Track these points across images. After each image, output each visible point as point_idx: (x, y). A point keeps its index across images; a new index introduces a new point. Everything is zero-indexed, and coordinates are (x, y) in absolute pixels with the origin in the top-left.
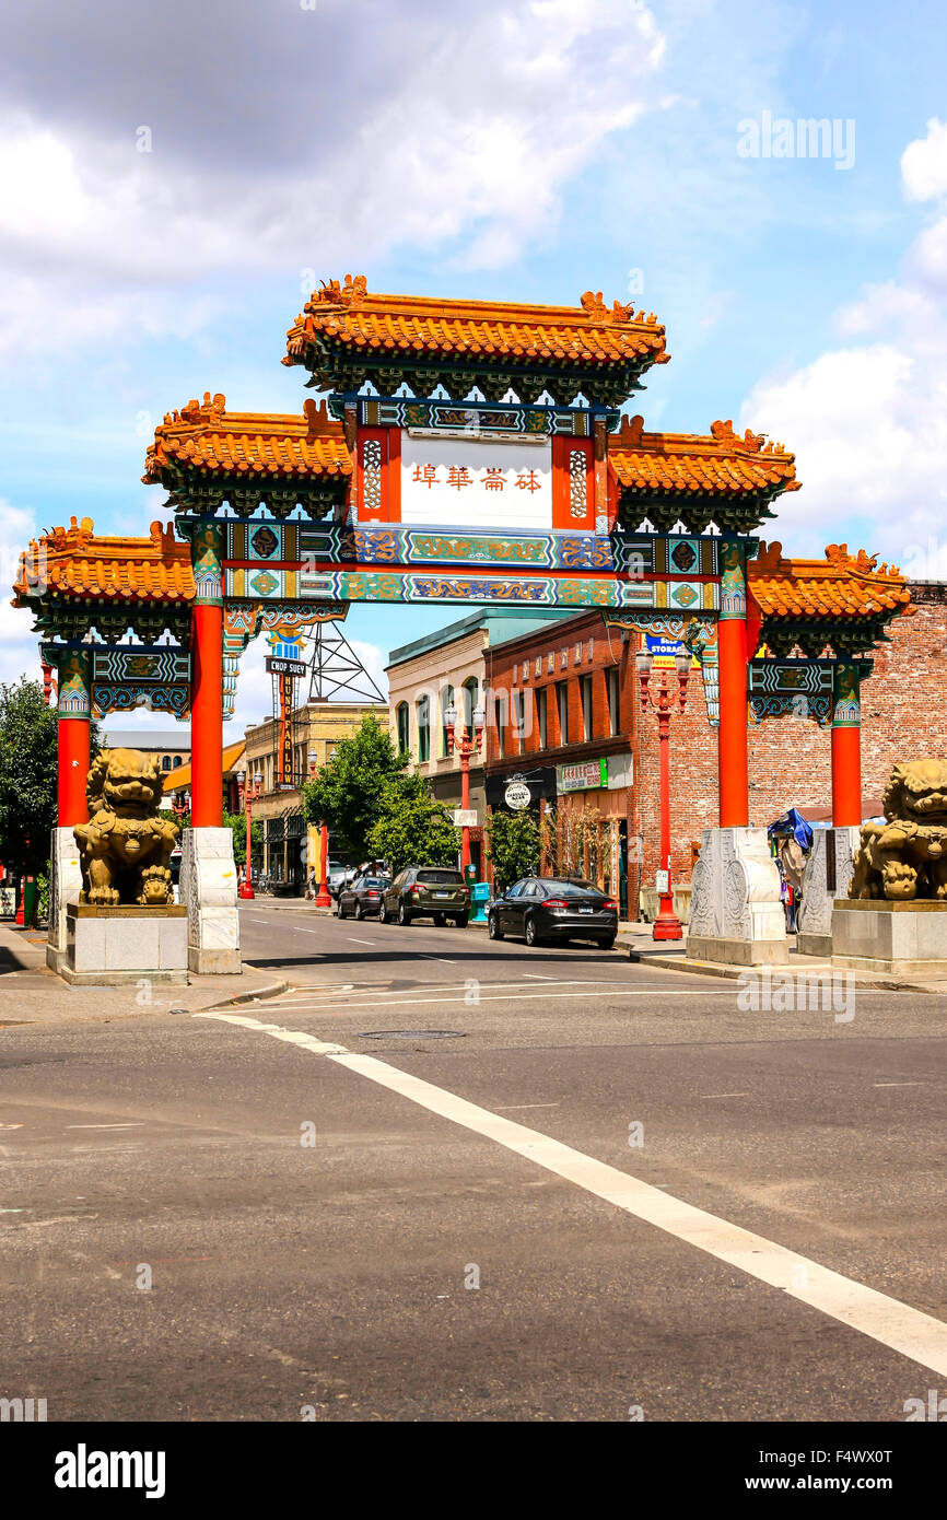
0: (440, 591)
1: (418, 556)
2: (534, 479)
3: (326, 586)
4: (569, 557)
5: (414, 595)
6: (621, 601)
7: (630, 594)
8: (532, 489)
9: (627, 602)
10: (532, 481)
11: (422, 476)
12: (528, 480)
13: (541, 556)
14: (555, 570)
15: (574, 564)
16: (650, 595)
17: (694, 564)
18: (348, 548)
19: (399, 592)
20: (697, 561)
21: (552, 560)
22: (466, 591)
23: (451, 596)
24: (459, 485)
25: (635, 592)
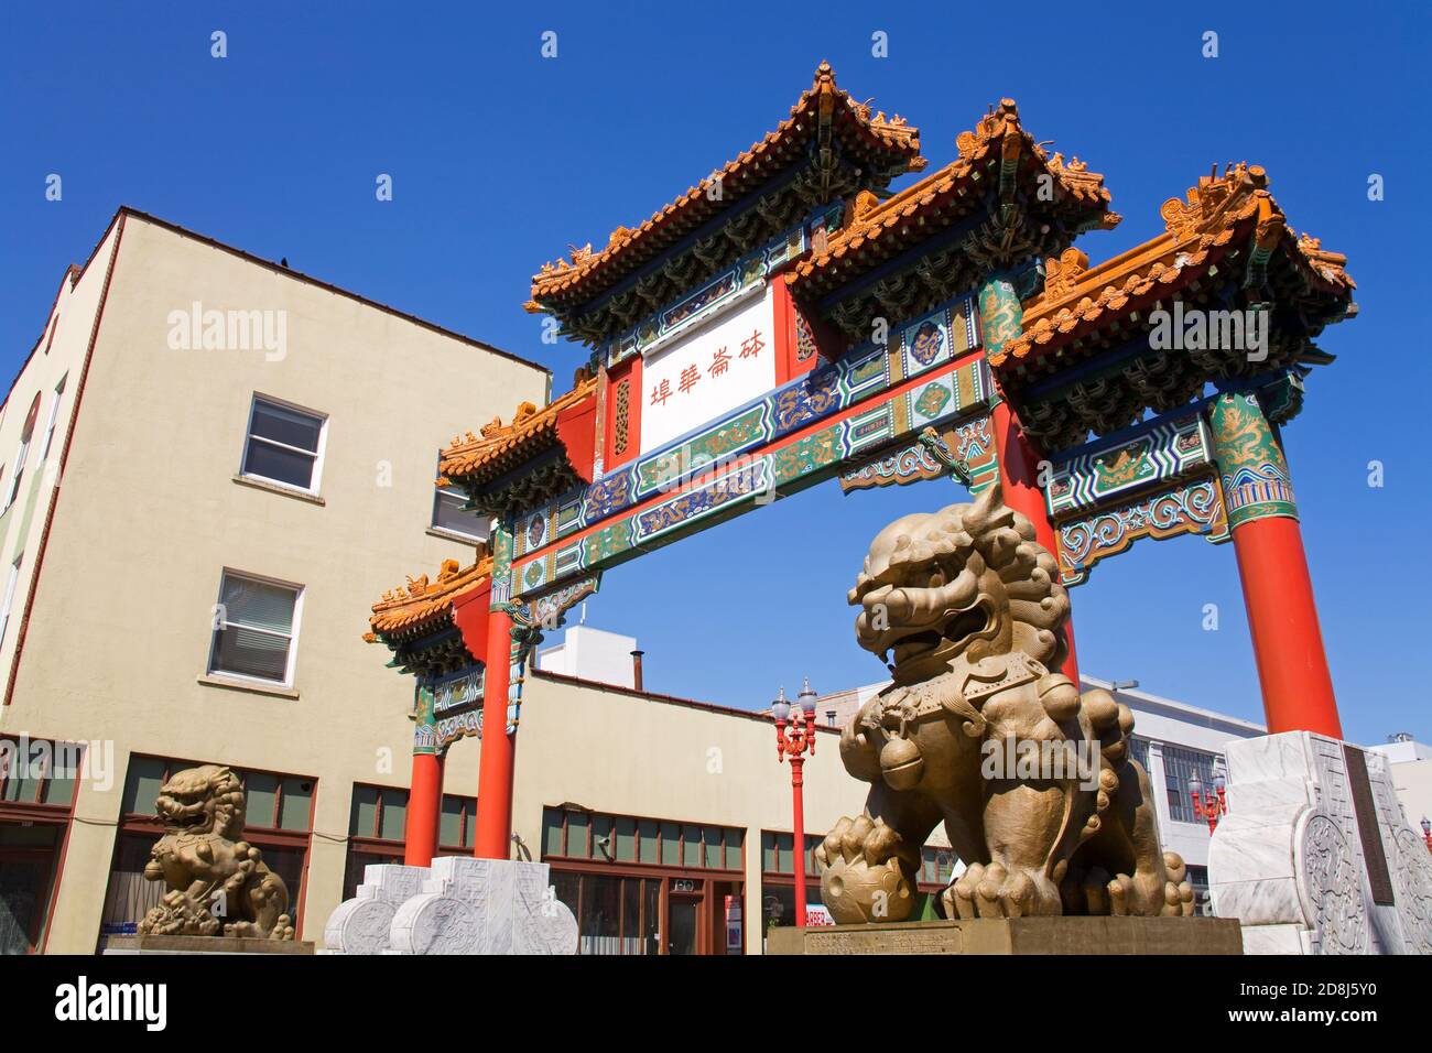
0: (662, 520)
1: (647, 488)
2: (758, 339)
3: (573, 557)
4: (787, 418)
5: (641, 536)
6: (848, 446)
7: (858, 433)
8: (755, 352)
9: (856, 444)
10: (756, 342)
11: (658, 396)
12: (750, 344)
13: (757, 431)
14: (772, 442)
15: (793, 421)
16: (884, 421)
17: (942, 347)
18: (592, 506)
19: (628, 539)
20: (945, 342)
21: (768, 430)
22: (684, 510)
23: (672, 523)
24: (688, 388)
25: (864, 426)
